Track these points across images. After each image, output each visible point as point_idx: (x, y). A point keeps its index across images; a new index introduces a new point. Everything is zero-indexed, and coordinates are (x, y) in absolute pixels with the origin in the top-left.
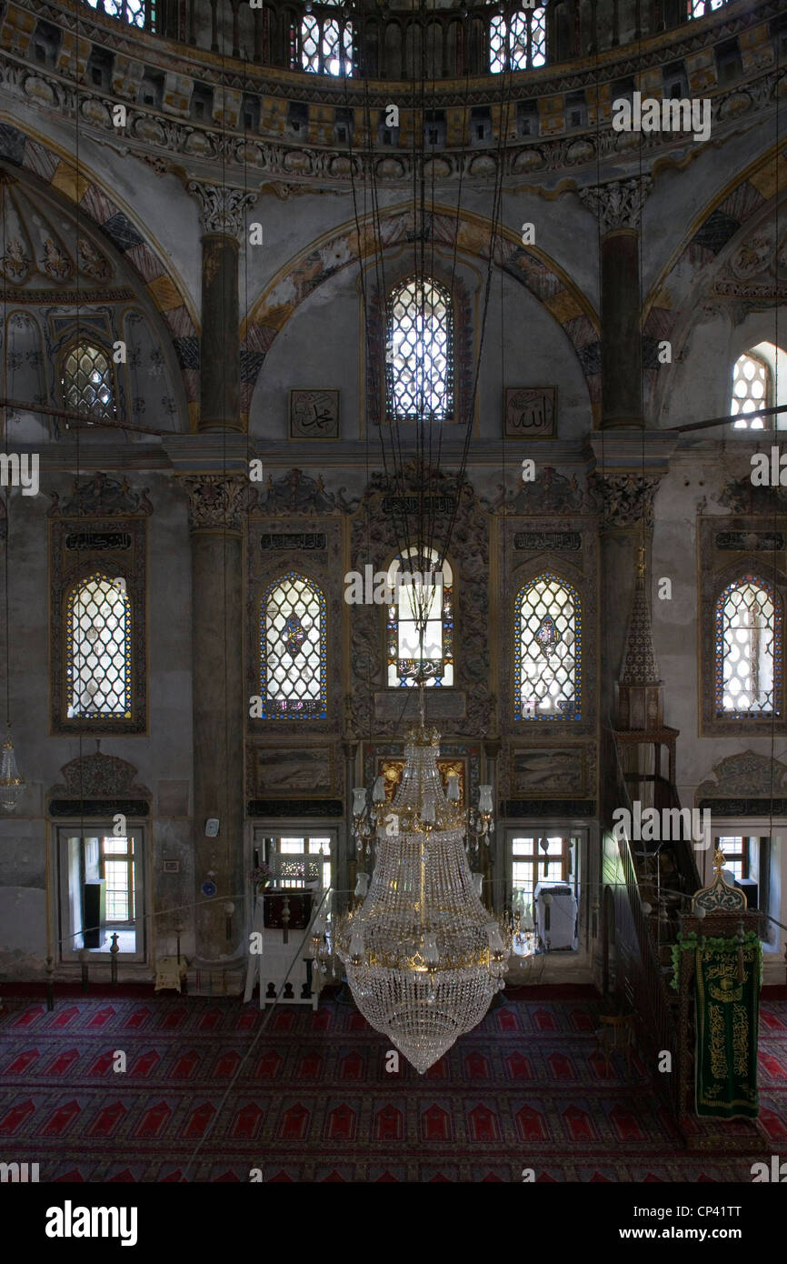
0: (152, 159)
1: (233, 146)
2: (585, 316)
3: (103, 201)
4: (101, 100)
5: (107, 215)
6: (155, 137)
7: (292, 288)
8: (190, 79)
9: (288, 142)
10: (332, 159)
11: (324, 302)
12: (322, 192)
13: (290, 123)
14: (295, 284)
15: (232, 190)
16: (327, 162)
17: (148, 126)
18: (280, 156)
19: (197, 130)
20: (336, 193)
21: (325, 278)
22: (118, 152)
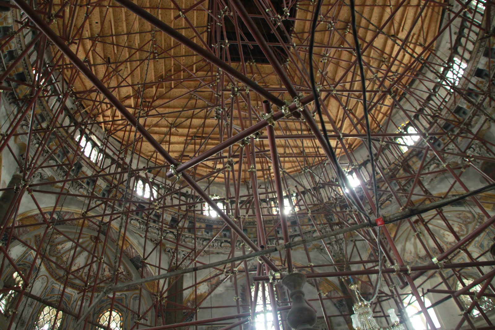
0: (153, 240)
1: (183, 238)
2: (334, 290)
3: (133, 251)
4: (138, 220)
5: (134, 255)
6: (155, 233)
7: (207, 287)
8: (170, 216)
9: (205, 237)
10: (221, 243)
11: (220, 292)
12: (218, 253)
13: (205, 231)
14: (208, 285)
15: (183, 251)
16: (219, 244)
17: (152, 230)
18: (201, 242)
19: (171, 232)
20: (223, 253)
21: (220, 283)
22: (141, 236)
